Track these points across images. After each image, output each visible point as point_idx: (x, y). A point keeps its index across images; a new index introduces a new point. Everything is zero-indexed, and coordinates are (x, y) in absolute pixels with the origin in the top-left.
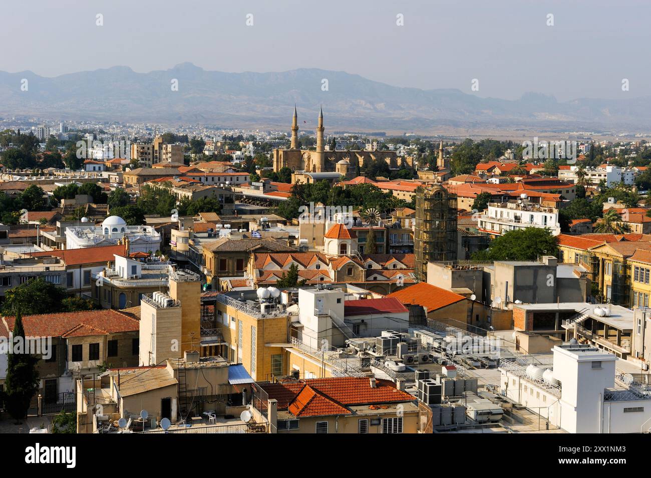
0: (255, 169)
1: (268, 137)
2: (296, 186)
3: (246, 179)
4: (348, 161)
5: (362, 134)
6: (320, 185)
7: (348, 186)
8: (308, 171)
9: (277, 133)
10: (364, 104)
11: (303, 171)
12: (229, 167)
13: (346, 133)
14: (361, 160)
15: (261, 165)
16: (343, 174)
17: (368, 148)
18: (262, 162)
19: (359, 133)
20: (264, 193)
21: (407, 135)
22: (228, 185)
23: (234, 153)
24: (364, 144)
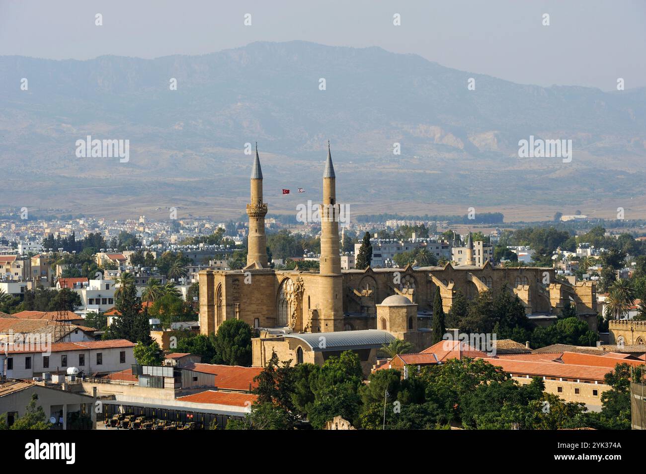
0: (148, 328)
1: (174, 238)
2: (268, 374)
3: (123, 360)
4: (410, 298)
5: (435, 219)
6: (337, 366)
7: (413, 367)
8: (298, 329)
9: (196, 224)
10: (438, 135)
11: (284, 330)
12: (73, 327)
13: (392, 217)
14: (447, 293)
15: (163, 318)
16: (398, 334)
17: (462, 258)
18: (166, 307)
19: (427, 218)
20: (177, 395)
21: (565, 218)
22: (73, 377)
23: (82, 286)
24: (445, 247)
